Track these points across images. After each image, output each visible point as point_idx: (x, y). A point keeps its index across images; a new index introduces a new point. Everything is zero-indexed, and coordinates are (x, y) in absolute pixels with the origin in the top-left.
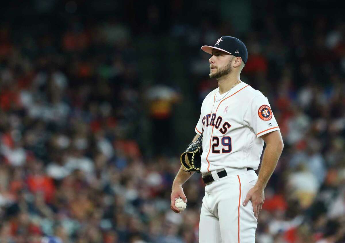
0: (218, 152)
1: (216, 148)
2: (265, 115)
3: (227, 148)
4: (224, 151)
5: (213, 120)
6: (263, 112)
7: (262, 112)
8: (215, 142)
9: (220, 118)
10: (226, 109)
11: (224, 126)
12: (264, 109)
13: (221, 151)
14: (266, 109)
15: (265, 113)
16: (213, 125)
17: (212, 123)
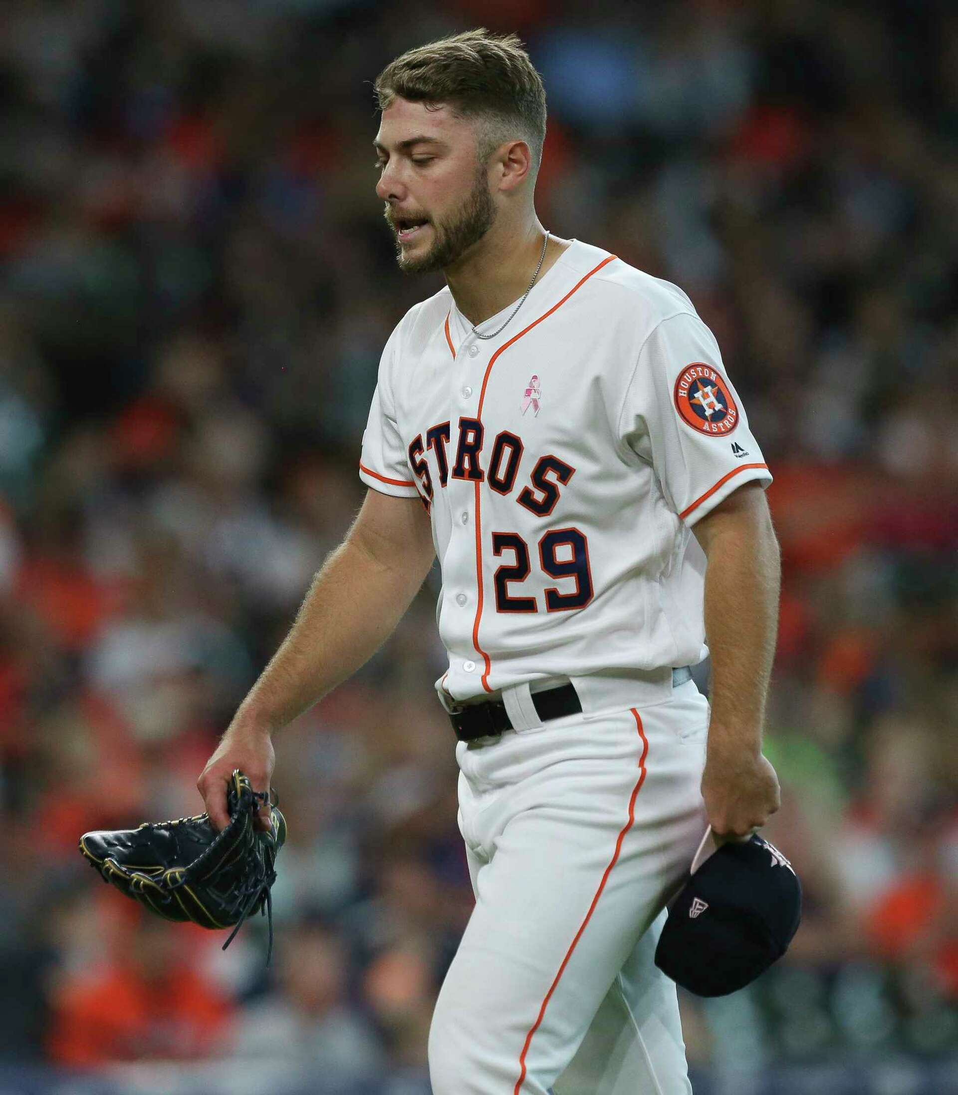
0: (527, 605)
1: (514, 590)
2: (709, 412)
3: (568, 586)
4: (556, 601)
5: (469, 450)
6: (698, 395)
7: (691, 396)
8: (509, 557)
9: (506, 439)
10: (528, 392)
11: (538, 477)
12: (699, 385)
13: (542, 603)
14: (706, 382)
15: (707, 399)
16: (475, 474)
17: (466, 465)
